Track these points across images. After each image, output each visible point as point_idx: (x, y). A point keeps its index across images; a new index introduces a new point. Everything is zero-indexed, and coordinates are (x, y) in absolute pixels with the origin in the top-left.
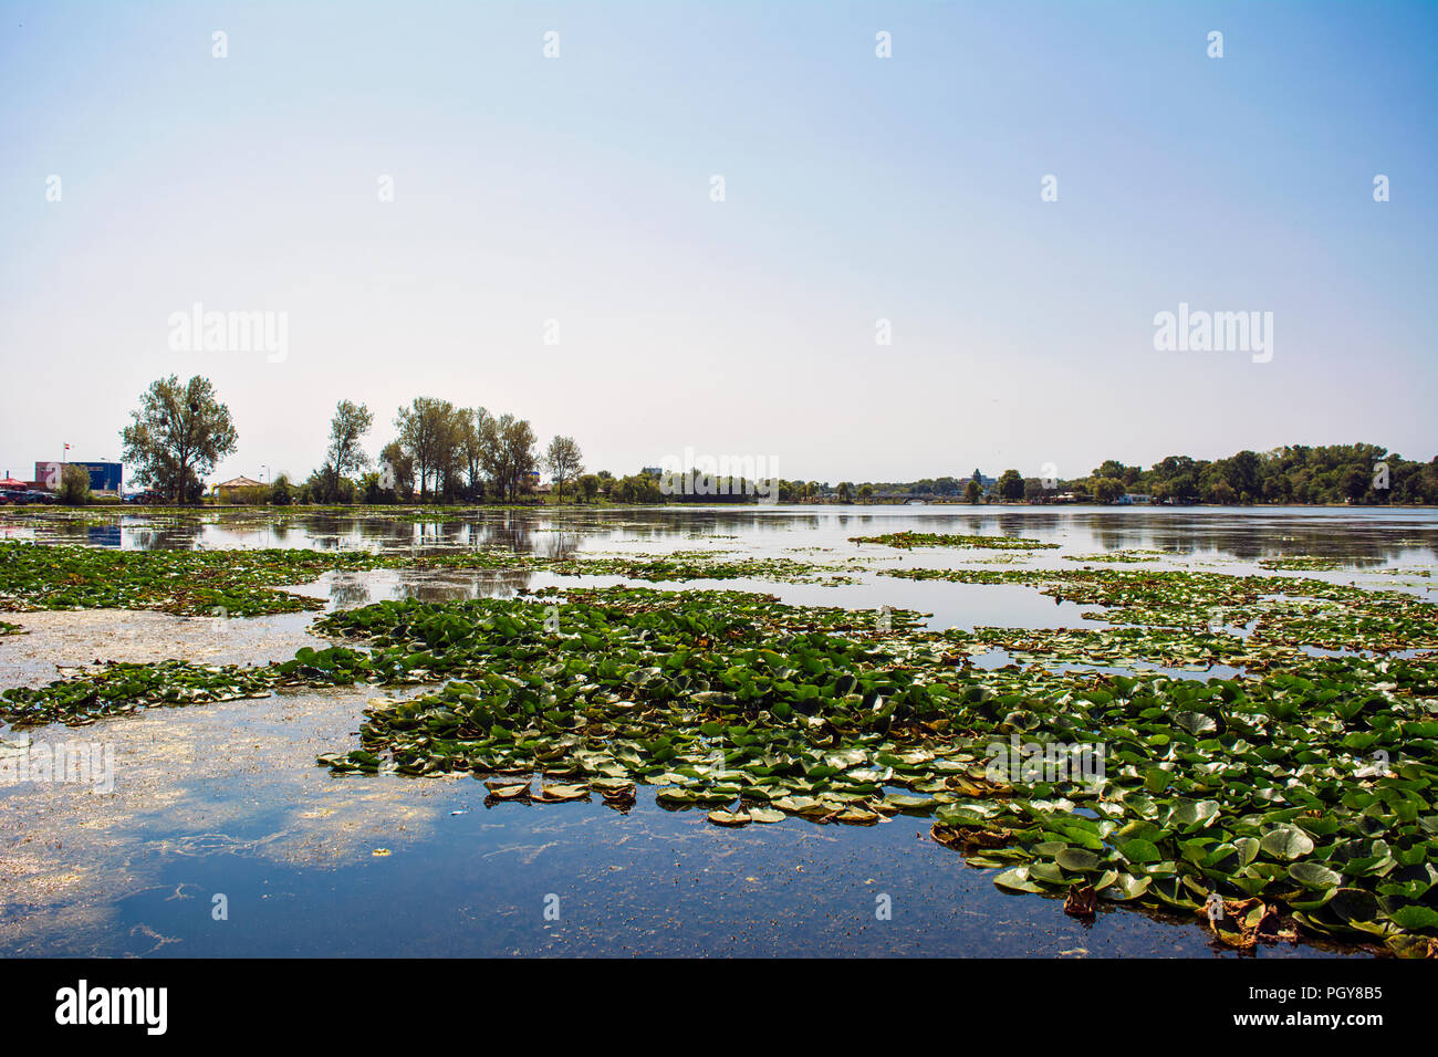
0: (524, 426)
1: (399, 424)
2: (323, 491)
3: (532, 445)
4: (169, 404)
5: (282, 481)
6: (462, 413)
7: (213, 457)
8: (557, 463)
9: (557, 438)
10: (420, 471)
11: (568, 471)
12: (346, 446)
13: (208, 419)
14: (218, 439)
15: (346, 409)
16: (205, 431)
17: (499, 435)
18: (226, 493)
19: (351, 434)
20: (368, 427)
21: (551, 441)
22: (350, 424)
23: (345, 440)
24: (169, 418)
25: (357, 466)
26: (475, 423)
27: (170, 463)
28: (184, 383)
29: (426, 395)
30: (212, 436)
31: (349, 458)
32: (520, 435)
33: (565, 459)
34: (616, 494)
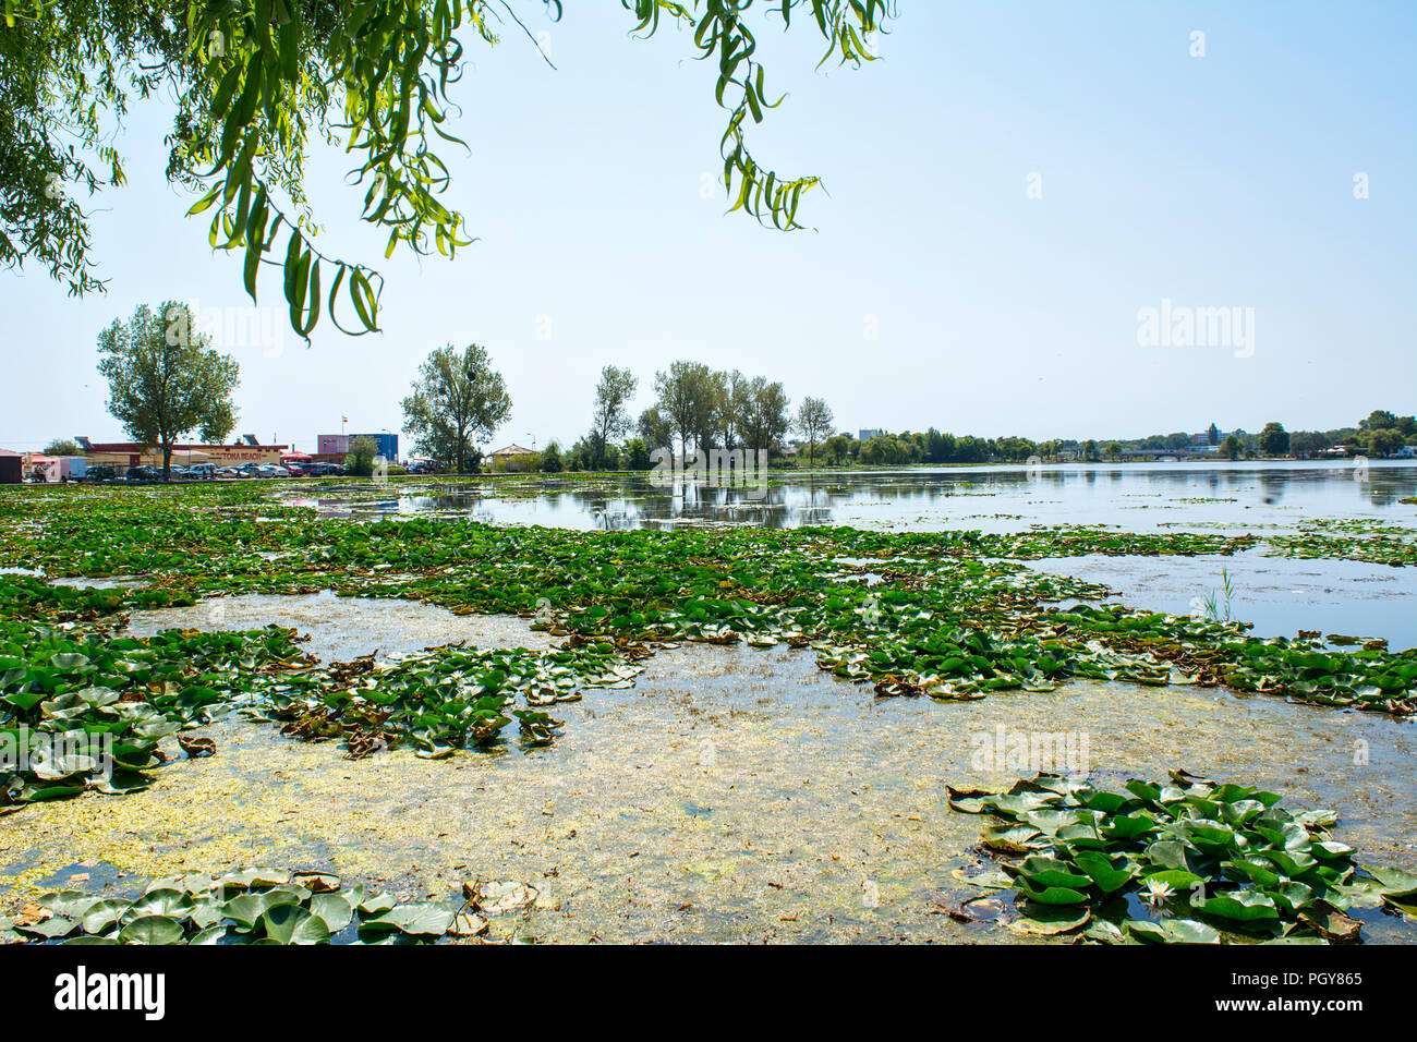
0: (776, 388)
1: (658, 389)
2: (590, 458)
3: (785, 407)
4: (446, 374)
5: (553, 448)
6: (716, 376)
7: (490, 425)
8: (807, 425)
9: (808, 400)
10: (679, 435)
11: (820, 433)
12: (612, 411)
13: (485, 387)
14: (493, 406)
15: (611, 375)
16: (481, 400)
17: (752, 398)
18: (502, 461)
19: (616, 400)
20: (632, 392)
21: (801, 402)
22: (614, 389)
23: (610, 406)
24: (447, 388)
25: (624, 431)
26: (729, 386)
27: (448, 432)
28: (460, 352)
29: (683, 359)
30: (487, 404)
31: (615, 424)
32: (774, 396)
33: (816, 420)
34: (864, 456)
